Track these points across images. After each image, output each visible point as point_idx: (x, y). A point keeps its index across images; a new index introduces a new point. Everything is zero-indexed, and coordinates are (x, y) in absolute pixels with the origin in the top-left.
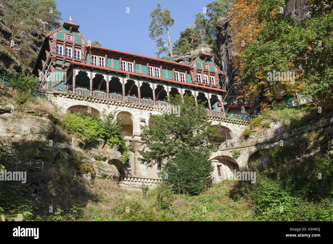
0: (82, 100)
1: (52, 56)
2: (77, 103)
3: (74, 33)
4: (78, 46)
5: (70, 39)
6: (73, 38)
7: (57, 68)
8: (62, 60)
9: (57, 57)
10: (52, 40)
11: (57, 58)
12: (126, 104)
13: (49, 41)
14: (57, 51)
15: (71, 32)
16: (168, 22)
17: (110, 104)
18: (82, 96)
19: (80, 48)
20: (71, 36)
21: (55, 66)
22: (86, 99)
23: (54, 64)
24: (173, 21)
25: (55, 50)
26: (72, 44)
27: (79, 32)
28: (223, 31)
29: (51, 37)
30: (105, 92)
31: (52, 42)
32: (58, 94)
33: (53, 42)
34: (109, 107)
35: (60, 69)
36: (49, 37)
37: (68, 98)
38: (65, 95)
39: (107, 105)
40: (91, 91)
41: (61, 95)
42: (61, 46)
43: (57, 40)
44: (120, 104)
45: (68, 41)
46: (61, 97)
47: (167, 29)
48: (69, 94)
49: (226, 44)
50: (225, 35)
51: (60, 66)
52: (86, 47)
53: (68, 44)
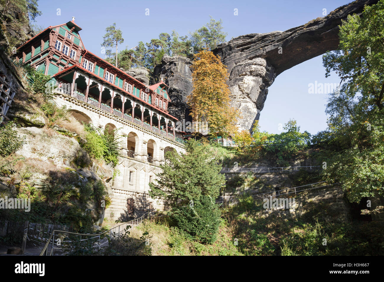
0: (79, 105)
1: (51, 49)
2: (75, 107)
3: (74, 33)
4: (76, 47)
5: (70, 38)
6: (72, 38)
7: (52, 62)
8: (59, 56)
9: (56, 51)
10: (53, 33)
11: (55, 53)
12: (114, 118)
13: (50, 33)
14: (56, 45)
15: (73, 32)
16: (119, 39)
17: (101, 114)
18: (80, 102)
19: (77, 50)
20: (71, 36)
21: (50, 60)
22: (83, 105)
23: (51, 57)
24: (123, 40)
25: (55, 44)
26: (71, 43)
27: (78, 34)
28: (167, 66)
29: (53, 30)
30: (98, 101)
31: (53, 35)
32: (59, 95)
33: (55, 36)
34: (100, 117)
35: (55, 63)
36: (52, 29)
37: (67, 100)
38: (65, 97)
39: (98, 114)
40: (87, 97)
41: (61, 96)
42: (60, 42)
43: (59, 36)
44: (109, 116)
45: (68, 39)
46: (61, 98)
47: (117, 45)
48: (69, 97)
49: (167, 76)
50: (168, 69)
51: (56, 61)
52: (82, 50)
53: (68, 43)
